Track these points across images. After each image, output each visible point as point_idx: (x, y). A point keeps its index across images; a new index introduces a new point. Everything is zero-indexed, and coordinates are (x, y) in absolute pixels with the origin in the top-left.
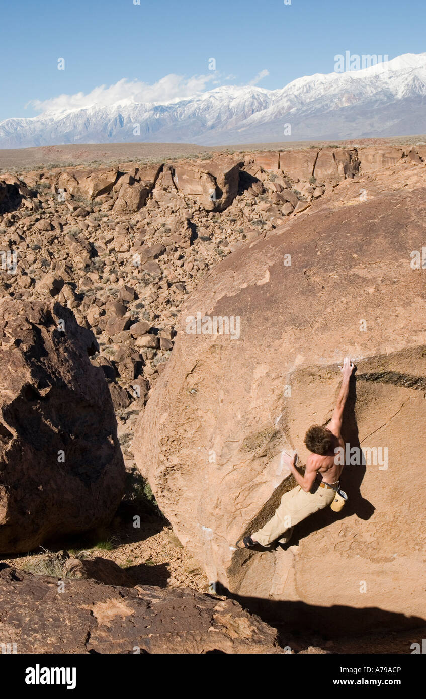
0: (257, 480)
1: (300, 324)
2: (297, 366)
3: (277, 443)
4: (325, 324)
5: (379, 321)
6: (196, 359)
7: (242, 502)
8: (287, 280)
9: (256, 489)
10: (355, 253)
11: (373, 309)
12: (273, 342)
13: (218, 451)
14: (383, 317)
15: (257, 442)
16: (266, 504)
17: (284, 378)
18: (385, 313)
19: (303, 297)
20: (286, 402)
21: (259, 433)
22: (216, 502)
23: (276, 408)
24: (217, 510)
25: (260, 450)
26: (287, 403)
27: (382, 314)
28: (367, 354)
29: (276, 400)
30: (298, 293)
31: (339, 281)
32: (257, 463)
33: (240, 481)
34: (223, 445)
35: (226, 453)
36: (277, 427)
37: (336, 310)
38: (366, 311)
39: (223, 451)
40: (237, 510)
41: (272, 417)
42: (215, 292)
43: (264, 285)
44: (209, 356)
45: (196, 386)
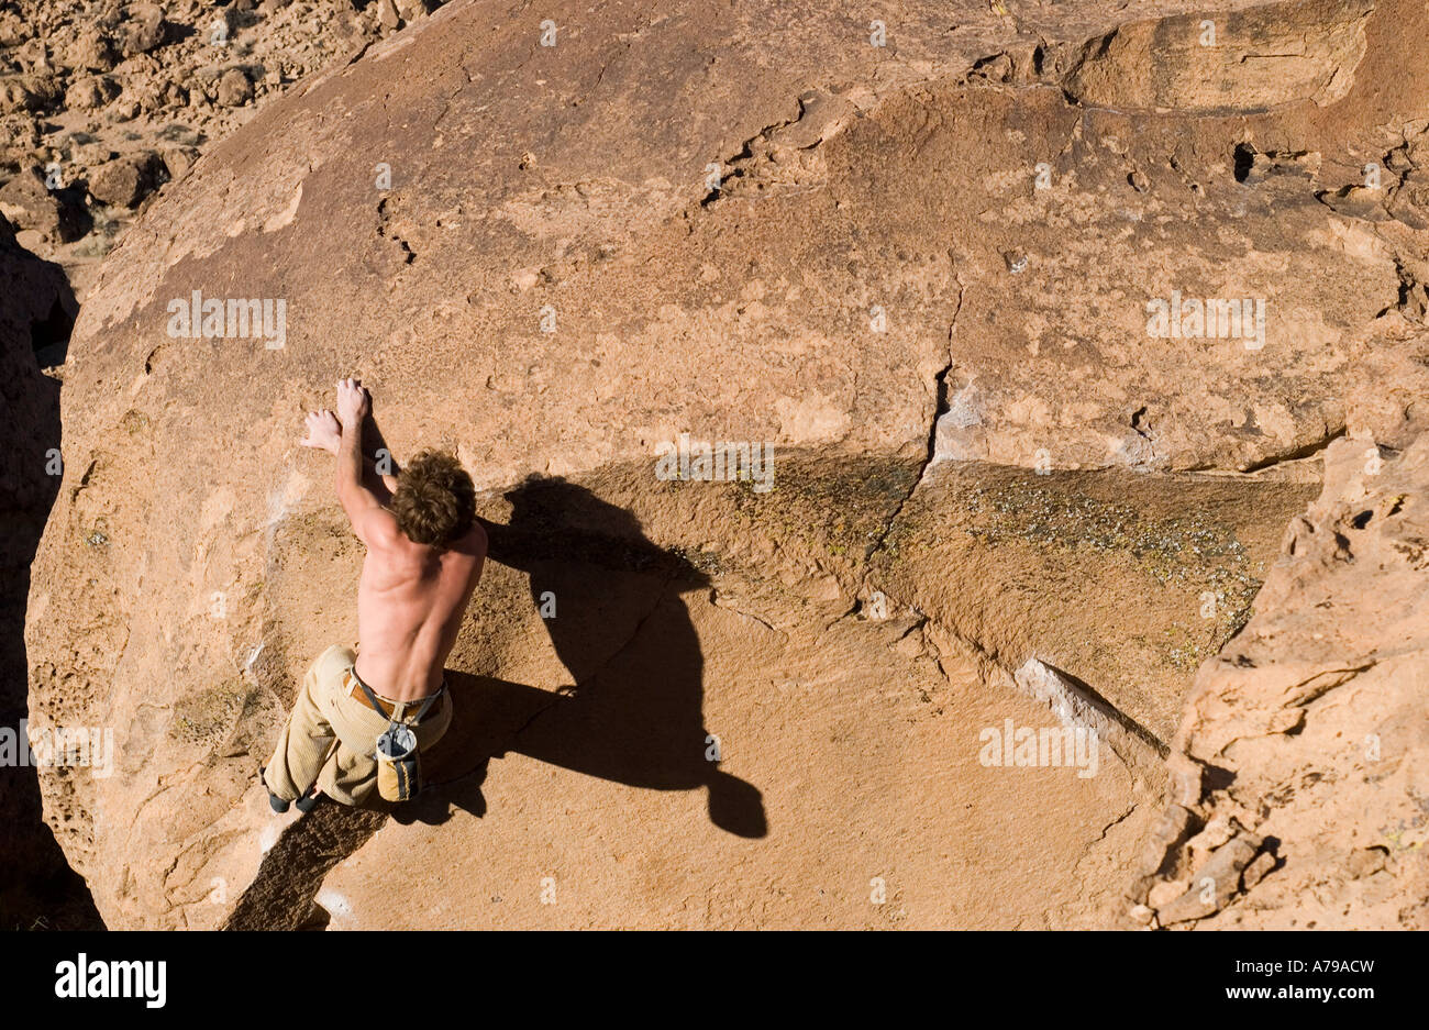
0: (227, 823)
1: (319, 376)
2: (288, 506)
3: (266, 722)
4: (379, 381)
5: (538, 377)
6: (91, 448)
7: (184, 887)
8: (330, 225)
9: (223, 850)
10: (532, 149)
11: (525, 340)
12: (252, 423)
13: (121, 730)
14: (552, 364)
15: (211, 714)
16: (247, 895)
17: (263, 537)
18: (559, 352)
19: (350, 288)
20: (273, 607)
21: (210, 692)
22: (120, 877)
23: (249, 622)
24: (128, 901)
25: (226, 738)
26: (276, 611)
27: (549, 355)
28: (491, 477)
29: (244, 600)
30: (341, 274)
31: (456, 241)
32: (222, 776)
33: (177, 824)
34: (134, 716)
35: (139, 741)
36: (252, 680)
37: (414, 338)
38: (502, 345)
39: (133, 733)
40: (172, 907)
41: (234, 648)
42: (173, 240)
43: (278, 231)
44: (123, 440)
45: (101, 524)
